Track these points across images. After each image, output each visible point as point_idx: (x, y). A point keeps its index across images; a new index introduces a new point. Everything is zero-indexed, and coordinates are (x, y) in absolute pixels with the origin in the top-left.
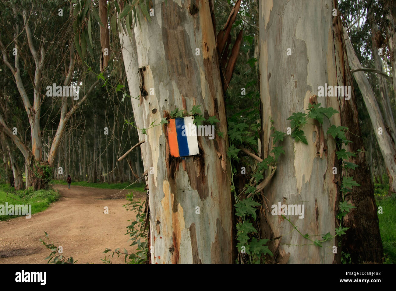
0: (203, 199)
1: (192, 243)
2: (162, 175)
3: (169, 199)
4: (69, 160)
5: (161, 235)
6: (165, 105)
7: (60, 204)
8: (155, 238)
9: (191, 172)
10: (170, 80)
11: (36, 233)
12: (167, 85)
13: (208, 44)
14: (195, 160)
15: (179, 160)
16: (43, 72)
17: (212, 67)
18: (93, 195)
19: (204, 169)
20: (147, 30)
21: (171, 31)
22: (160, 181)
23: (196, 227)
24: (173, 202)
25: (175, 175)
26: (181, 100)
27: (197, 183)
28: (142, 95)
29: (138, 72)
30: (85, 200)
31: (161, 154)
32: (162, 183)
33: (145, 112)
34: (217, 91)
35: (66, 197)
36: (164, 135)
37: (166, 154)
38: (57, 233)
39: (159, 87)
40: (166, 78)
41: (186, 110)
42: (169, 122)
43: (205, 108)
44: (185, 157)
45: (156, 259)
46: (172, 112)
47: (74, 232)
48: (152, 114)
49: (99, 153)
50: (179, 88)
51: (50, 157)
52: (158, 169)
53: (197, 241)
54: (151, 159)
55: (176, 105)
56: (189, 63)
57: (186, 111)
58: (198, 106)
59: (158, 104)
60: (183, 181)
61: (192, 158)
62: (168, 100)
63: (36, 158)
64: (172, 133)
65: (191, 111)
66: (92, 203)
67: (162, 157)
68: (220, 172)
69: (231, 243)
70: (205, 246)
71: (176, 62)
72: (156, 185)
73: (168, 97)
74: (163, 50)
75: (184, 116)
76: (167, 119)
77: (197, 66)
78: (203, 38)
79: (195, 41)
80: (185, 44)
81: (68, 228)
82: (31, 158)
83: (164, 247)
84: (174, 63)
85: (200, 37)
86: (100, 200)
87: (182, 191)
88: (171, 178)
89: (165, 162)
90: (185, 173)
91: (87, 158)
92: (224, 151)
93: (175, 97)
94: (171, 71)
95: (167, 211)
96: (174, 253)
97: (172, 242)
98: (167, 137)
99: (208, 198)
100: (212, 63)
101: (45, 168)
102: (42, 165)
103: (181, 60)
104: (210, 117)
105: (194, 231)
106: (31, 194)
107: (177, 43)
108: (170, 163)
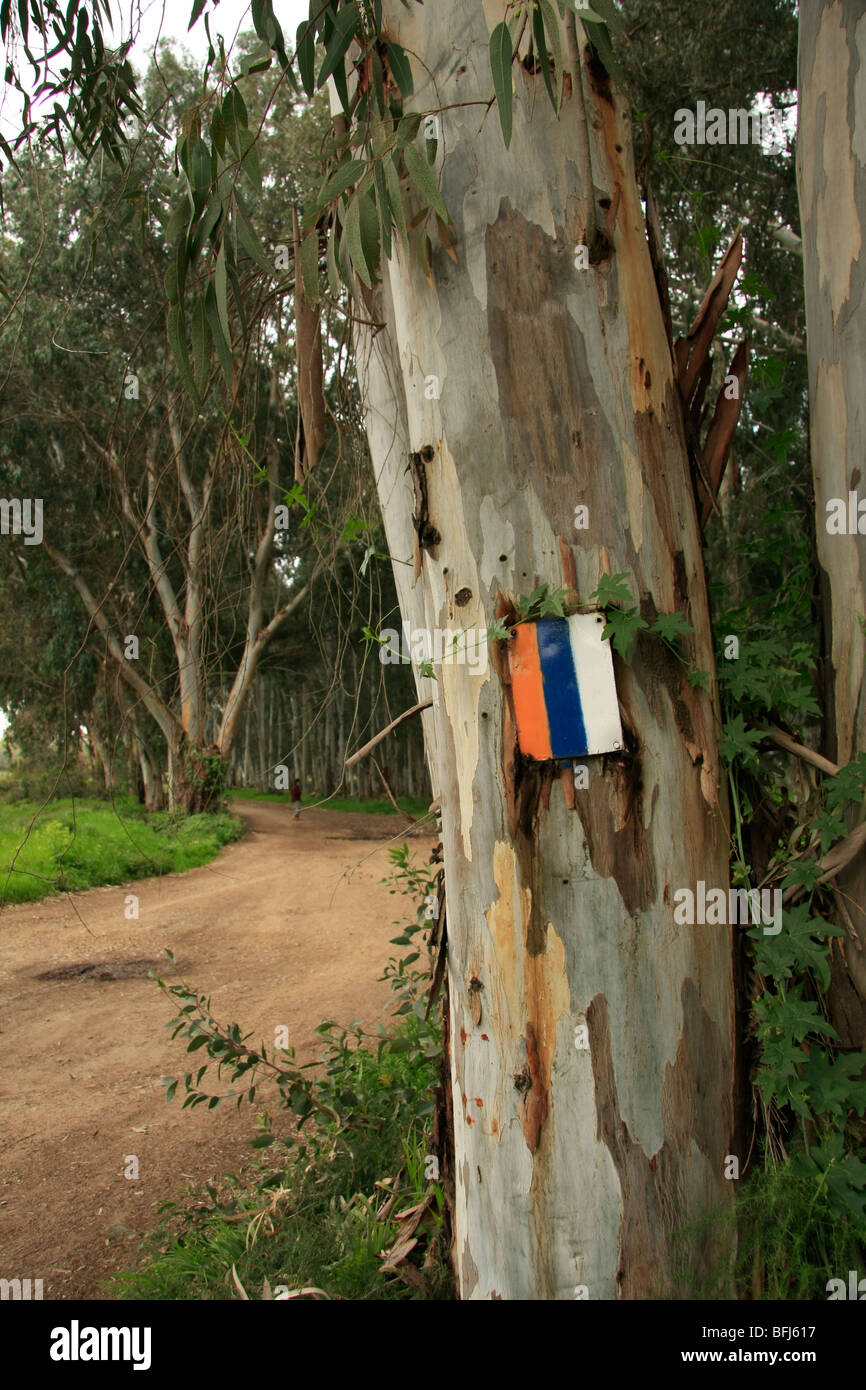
0: (638, 910)
1: (595, 1064)
2: (489, 822)
3: (514, 905)
4: (270, 742)
5: (485, 1030)
6: (499, 576)
7: (243, 849)
8: (463, 1035)
9: (595, 811)
10: (519, 486)
11: (183, 923)
12: (505, 505)
13: (646, 362)
14: (608, 772)
15: (549, 771)
16: (207, 534)
17: (663, 443)
18: (323, 828)
19: (640, 802)
20: (439, 320)
21: (521, 318)
22: (480, 841)
23: (611, 1011)
24: (528, 918)
25: (537, 823)
26: (555, 555)
27: (616, 854)
28: (421, 546)
29: (409, 468)
30: (304, 839)
31: (485, 748)
32: (491, 852)
33: (431, 602)
34: (683, 527)
35: (259, 832)
36: (496, 682)
37: (503, 749)
38: (231, 923)
39: (478, 512)
40: (505, 480)
41: (577, 590)
42: (514, 634)
43: (644, 583)
44: (571, 759)
45: (468, 1103)
46: (524, 599)
47: (272, 923)
48: (455, 607)
49: (339, 726)
50: (550, 515)
51: (223, 736)
52: (475, 802)
53: (614, 1058)
54: (451, 763)
55: (539, 573)
56: (586, 426)
57: (574, 594)
58: (619, 578)
59: (475, 572)
60: (564, 846)
61: (597, 763)
62: (512, 557)
63: (191, 737)
64: (527, 673)
65: (594, 595)
66: (319, 848)
67: (489, 760)
68: (695, 812)
69: (732, 1062)
70: (640, 1076)
71: (540, 424)
72: (468, 854)
73: (510, 547)
74: (491, 384)
75: (568, 614)
76: (508, 624)
77: (612, 438)
78: (632, 342)
79: (606, 353)
80: (568, 361)
81: (257, 912)
82: (180, 738)
83: (494, 1070)
84: (531, 428)
85: (620, 340)
86: (340, 841)
87: (560, 880)
88: (521, 835)
89: (500, 777)
90: (571, 818)
91: (312, 738)
92: (709, 737)
93: (537, 548)
94: (520, 456)
95: (506, 947)
96: (532, 1096)
97: (524, 1058)
98: (507, 687)
99: (652, 906)
100: (664, 428)
101: (211, 762)
102: (206, 753)
103: (556, 416)
104: (660, 618)
105: (605, 1025)
106: (180, 823)
107: (543, 360)
108: (518, 780)
